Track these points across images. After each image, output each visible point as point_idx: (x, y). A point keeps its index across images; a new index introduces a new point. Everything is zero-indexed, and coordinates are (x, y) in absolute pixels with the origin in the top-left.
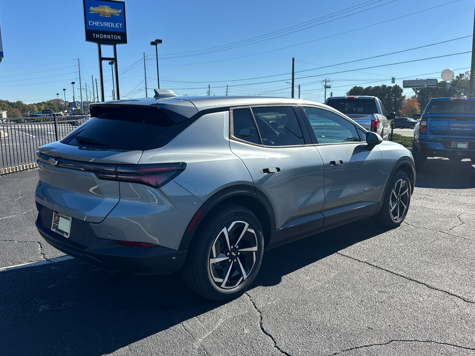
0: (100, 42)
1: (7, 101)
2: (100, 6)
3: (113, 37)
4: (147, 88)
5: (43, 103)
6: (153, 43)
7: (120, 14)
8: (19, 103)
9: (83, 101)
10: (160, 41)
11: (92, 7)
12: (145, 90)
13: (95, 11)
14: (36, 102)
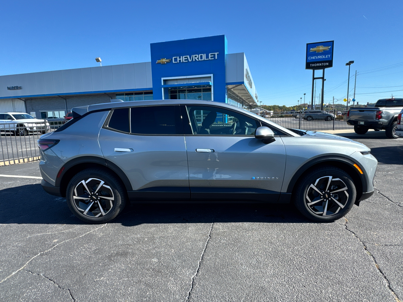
0: (314, 68)
1: (278, 106)
2: (317, 47)
3: (323, 64)
4: (355, 93)
5: (297, 106)
6: (347, 64)
7: (330, 49)
8: (284, 106)
9: (315, 104)
10: (352, 62)
11: (312, 48)
12: (354, 95)
13: (314, 50)
14: (292, 106)
